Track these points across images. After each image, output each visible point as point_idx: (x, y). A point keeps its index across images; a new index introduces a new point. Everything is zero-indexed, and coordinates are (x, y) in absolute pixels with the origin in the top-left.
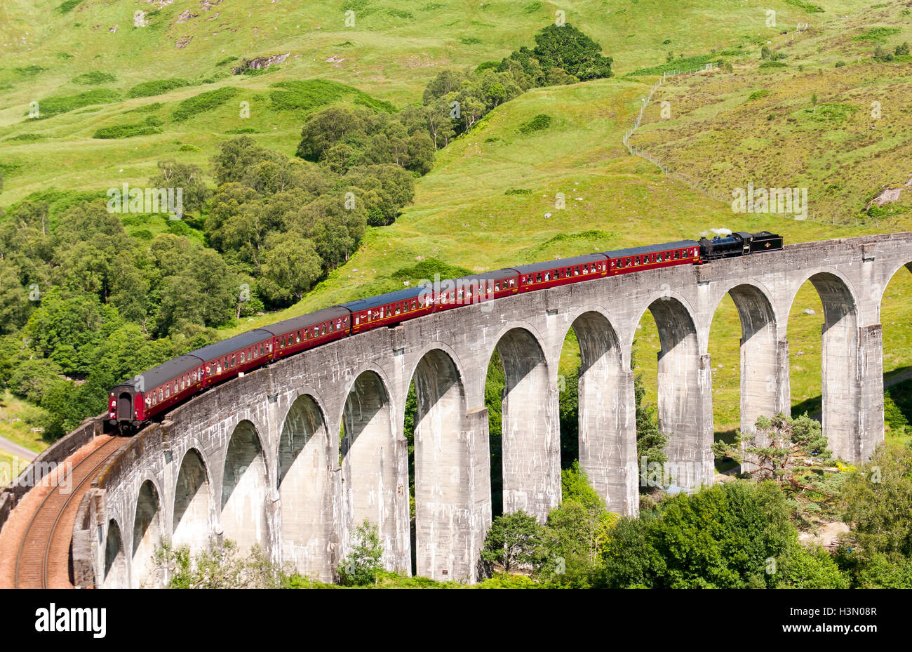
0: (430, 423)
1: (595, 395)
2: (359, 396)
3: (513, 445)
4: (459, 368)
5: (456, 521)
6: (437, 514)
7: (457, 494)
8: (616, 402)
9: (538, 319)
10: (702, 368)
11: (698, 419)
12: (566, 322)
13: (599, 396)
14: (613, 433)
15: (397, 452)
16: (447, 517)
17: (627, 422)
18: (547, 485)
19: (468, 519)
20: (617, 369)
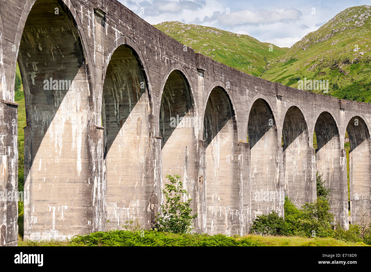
0: (212, 151)
1: (292, 163)
2: (170, 105)
3: (254, 182)
4: (234, 108)
5: (230, 218)
6: (216, 214)
7: (230, 199)
8: (305, 166)
9: (273, 99)
10: (343, 156)
11: (340, 185)
12: (285, 108)
13: (295, 163)
14: (303, 184)
15: (199, 150)
16: (223, 216)
17: (312, 177)
18: (276, 206)
19: (238, 216)
20: (306, 146)
